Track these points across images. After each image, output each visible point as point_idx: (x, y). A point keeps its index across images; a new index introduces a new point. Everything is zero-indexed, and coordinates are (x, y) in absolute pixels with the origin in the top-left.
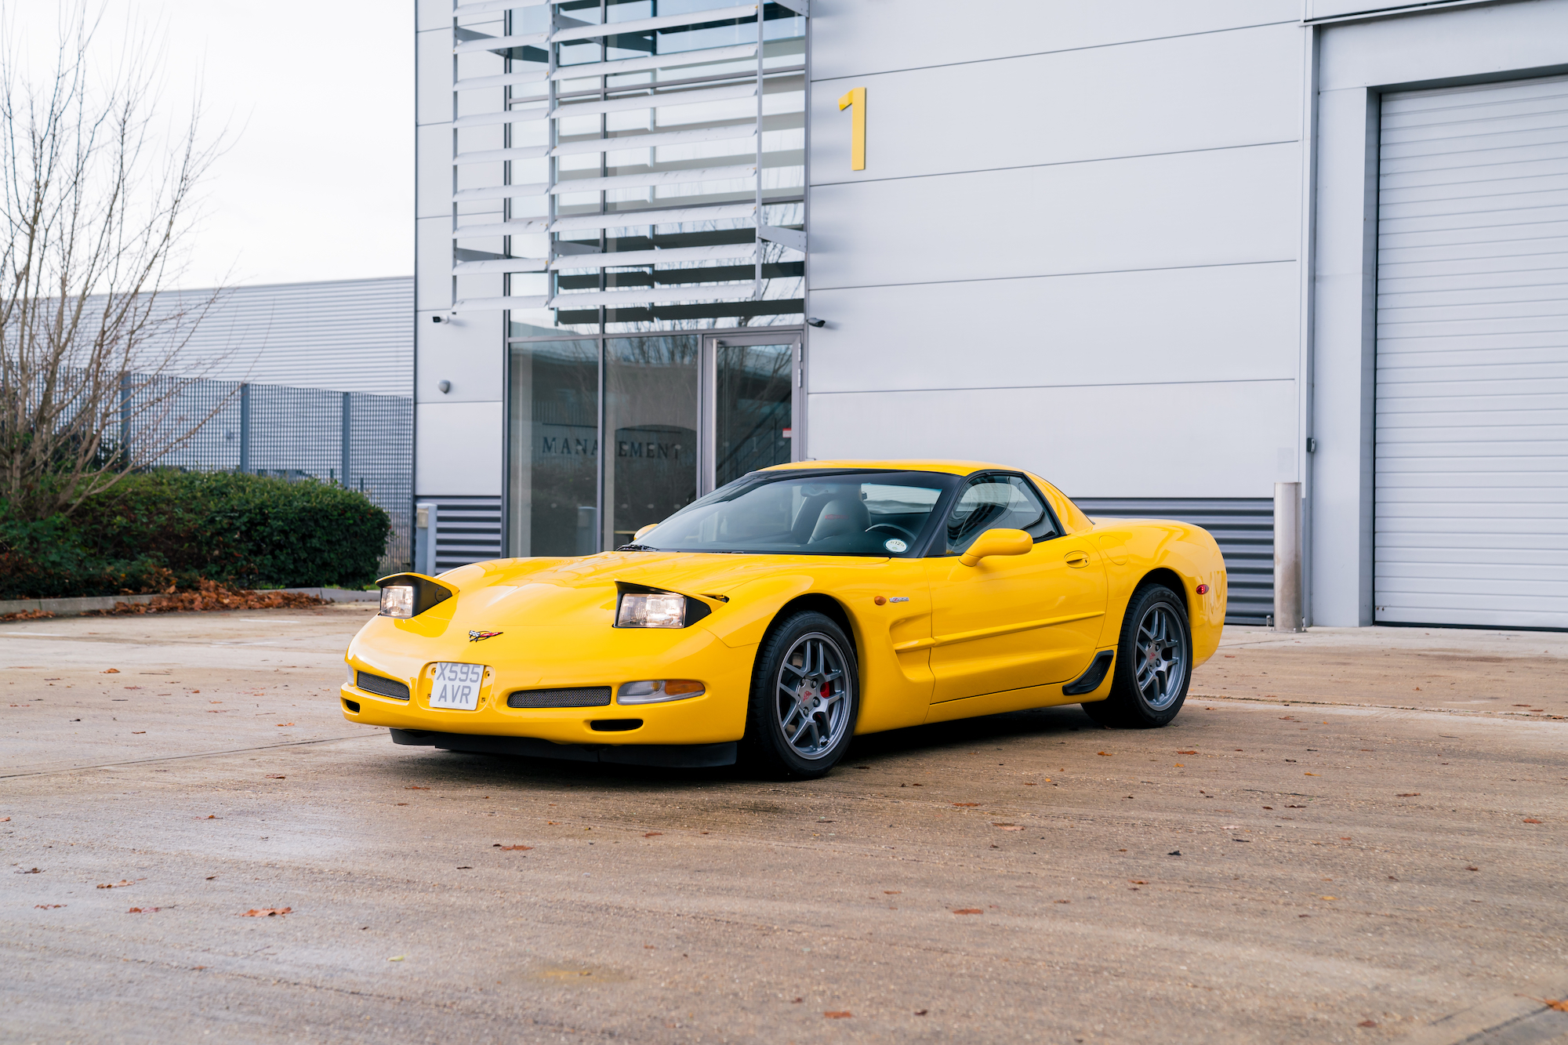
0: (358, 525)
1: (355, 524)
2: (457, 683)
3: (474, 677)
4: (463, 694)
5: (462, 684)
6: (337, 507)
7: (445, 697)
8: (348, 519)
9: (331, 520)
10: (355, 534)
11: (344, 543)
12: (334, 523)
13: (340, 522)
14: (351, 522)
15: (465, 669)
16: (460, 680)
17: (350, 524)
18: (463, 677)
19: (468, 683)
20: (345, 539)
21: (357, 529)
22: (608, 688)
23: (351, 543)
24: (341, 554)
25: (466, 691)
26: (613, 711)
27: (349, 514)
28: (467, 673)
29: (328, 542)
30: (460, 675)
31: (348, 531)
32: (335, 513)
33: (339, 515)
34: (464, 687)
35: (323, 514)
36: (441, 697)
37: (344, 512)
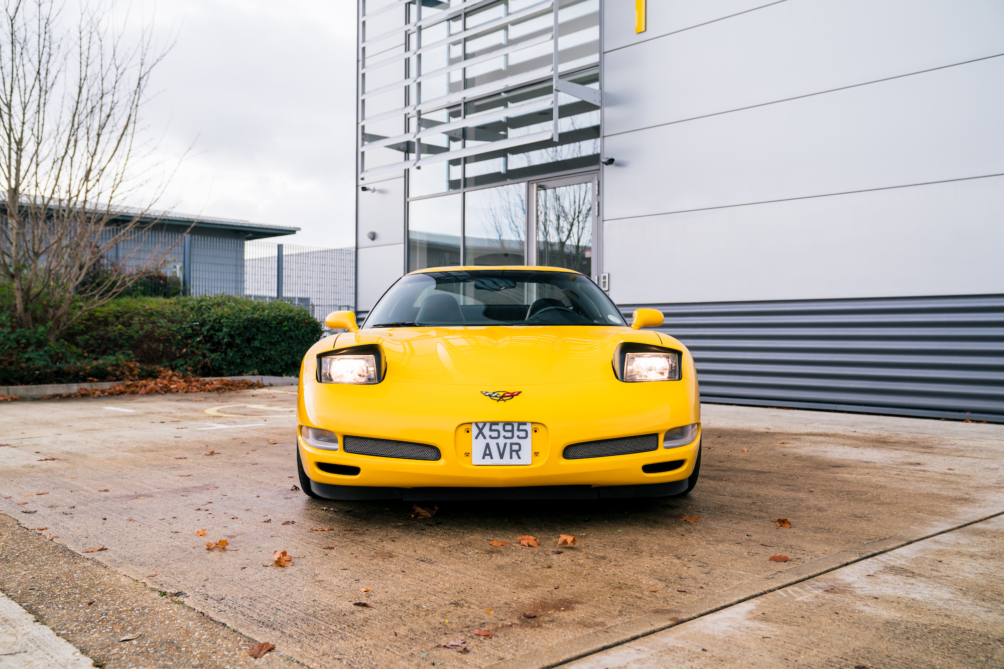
0: (293, 331)
1: (290, 329)
2: (502, 441)
3: (523, 434)
4: (512, 451)
5: (509, 441)
6: (277, 318)
7: (490, 455)
8: (285, 326)
9: (271, 328)
10: (291, 337)
11: (283, 344)
12: (273, 330)
13: (278, 328)
14: (286, 328)
15: (508, 427)
16: (504, 437)
17: (286, 331)
18: (509, 434)
19: (515, 440)
20: (283, 340)
21: (292, 334)
22: (656, 435)
23: (289, 344)
24: (281, 352)
25: (515, 447)
26: (662, 454)
27: (285, 323)
28: (512, 431)
29: (270, 343)
30: (503, 433)
31: (285, 335)
32: (274, 322)
33: (277, 324)
34: (511, 444)
35: (264, 323)
36: (485, 455)
37: (281, 323)
